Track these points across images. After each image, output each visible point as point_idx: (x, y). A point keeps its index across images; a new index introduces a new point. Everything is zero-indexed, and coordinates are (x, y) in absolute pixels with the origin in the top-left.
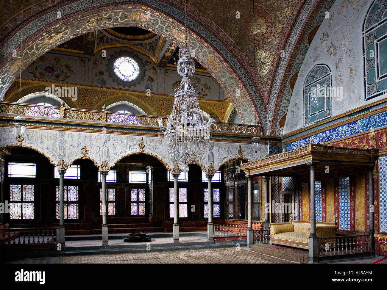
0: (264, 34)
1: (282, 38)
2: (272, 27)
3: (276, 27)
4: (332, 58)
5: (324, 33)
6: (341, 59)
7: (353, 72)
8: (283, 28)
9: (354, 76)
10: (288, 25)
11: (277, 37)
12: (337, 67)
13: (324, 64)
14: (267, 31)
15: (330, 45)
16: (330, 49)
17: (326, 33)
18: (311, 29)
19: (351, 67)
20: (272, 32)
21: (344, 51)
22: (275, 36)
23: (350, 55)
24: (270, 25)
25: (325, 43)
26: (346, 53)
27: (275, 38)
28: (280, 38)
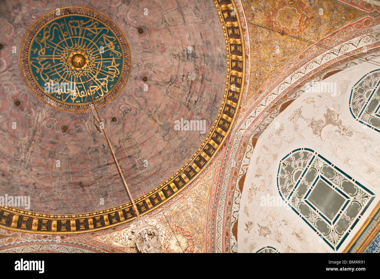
0: (186, 249)
1: (207, 245)
2: (192, 240)
3: (196, 237)
4: (269, 238)
5: (246, 224)
6: (279, 232)
7: (301, 235)
8: (204, 236)
9: (305, 238)
10: (207, 231)
11: (201, 246)
12: (280, 242)
13: (264, 248)
14: (188, 245)
15: (259, 228)
16: (261, 232)
17: (248, 222)
18: (232, 225)
19: (295, 233)
20: (194, 243)
21: (277, 225)
22: (199, 247)
23: (286, 224)
24: (190, 238)
25: (252, 231)
26: (280, 225)
27: (200, 248)
28: (204, 246)
